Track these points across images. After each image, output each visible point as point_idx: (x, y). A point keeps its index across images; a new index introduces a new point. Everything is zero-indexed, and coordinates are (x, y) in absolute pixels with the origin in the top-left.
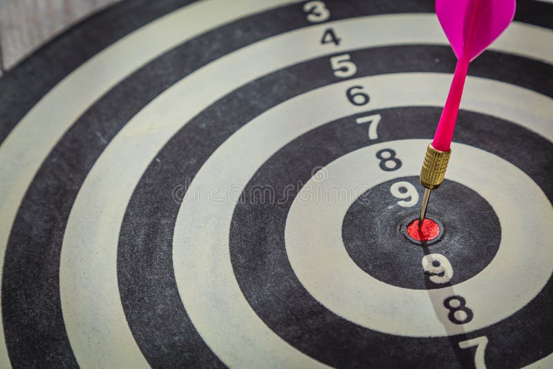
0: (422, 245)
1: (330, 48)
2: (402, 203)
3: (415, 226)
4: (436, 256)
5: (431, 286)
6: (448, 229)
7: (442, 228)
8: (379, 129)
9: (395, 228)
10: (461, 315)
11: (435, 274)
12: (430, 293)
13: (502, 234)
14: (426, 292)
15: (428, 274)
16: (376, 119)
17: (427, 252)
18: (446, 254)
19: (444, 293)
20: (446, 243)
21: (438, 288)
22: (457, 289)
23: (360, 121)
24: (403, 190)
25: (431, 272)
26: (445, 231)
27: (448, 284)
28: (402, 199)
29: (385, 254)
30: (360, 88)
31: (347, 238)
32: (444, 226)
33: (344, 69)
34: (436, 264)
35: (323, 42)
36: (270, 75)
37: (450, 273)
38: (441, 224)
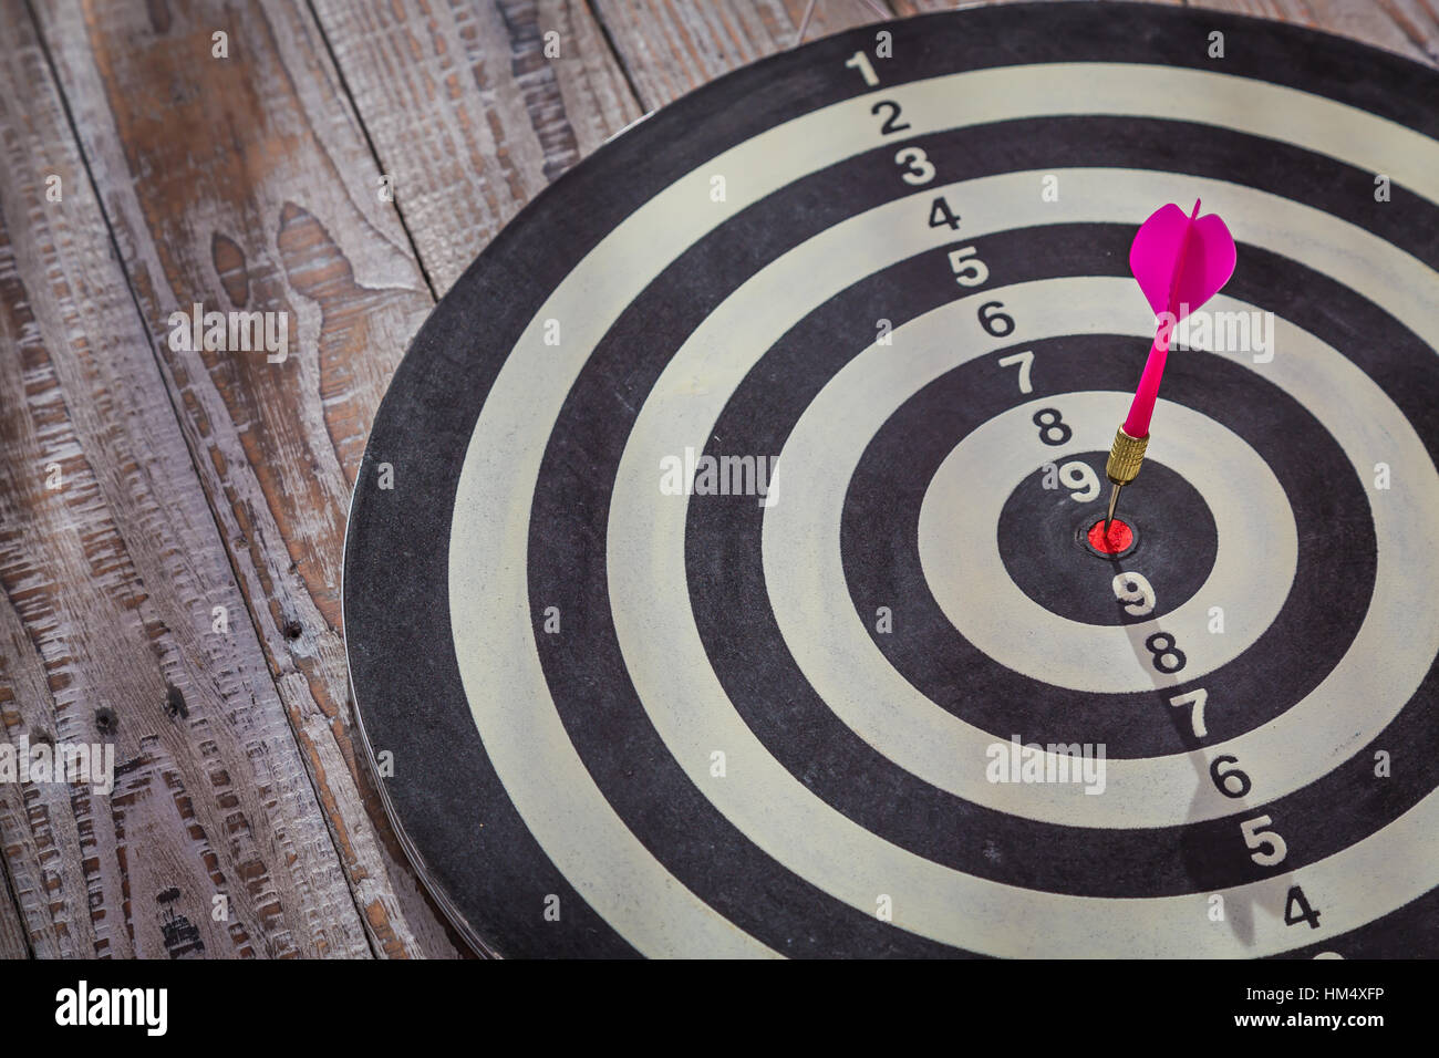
0: (1111, 560)
1: (945, 235)
2: (1077, 497)
3: (1098, 532)
4: (1132, 576)
5: (1128, 620)
6: (1145, 533)
7: (1137, 534)
8: (1034, 376)
9: (1072, 534)
10: (1170, 660)
11: (1132, 603)
12: (1127, 631)
13: (1219, 539)
14: (1121, 630)
15: (1122, 603)
16: (1027, 358)
17: (1119, 571)
18: (1145, 573)
19: (1147, 629)
20: (1143, 556)
21: (1137, 623)
22: (1164, 623)
23: (1004, 362)
24: (1077, 475)
25: (1126, 599)
26: (1140, 538)
27: (1151, 616)
28: (1076, 491)
29: (1061, 575)
30: (999, 305)
31: (1007, 553)
32: (1139, 529)
33: (971, 273)
34: (1132, 587)
35: (933, 224)
36: (859, 284)
37: (1151, 600)
38: (1134, 527)
